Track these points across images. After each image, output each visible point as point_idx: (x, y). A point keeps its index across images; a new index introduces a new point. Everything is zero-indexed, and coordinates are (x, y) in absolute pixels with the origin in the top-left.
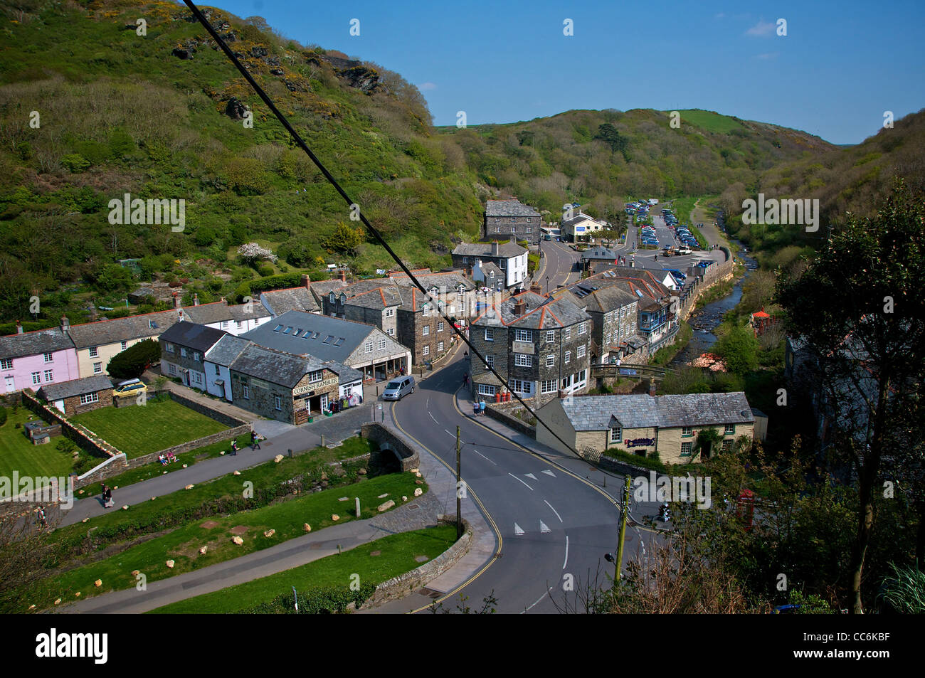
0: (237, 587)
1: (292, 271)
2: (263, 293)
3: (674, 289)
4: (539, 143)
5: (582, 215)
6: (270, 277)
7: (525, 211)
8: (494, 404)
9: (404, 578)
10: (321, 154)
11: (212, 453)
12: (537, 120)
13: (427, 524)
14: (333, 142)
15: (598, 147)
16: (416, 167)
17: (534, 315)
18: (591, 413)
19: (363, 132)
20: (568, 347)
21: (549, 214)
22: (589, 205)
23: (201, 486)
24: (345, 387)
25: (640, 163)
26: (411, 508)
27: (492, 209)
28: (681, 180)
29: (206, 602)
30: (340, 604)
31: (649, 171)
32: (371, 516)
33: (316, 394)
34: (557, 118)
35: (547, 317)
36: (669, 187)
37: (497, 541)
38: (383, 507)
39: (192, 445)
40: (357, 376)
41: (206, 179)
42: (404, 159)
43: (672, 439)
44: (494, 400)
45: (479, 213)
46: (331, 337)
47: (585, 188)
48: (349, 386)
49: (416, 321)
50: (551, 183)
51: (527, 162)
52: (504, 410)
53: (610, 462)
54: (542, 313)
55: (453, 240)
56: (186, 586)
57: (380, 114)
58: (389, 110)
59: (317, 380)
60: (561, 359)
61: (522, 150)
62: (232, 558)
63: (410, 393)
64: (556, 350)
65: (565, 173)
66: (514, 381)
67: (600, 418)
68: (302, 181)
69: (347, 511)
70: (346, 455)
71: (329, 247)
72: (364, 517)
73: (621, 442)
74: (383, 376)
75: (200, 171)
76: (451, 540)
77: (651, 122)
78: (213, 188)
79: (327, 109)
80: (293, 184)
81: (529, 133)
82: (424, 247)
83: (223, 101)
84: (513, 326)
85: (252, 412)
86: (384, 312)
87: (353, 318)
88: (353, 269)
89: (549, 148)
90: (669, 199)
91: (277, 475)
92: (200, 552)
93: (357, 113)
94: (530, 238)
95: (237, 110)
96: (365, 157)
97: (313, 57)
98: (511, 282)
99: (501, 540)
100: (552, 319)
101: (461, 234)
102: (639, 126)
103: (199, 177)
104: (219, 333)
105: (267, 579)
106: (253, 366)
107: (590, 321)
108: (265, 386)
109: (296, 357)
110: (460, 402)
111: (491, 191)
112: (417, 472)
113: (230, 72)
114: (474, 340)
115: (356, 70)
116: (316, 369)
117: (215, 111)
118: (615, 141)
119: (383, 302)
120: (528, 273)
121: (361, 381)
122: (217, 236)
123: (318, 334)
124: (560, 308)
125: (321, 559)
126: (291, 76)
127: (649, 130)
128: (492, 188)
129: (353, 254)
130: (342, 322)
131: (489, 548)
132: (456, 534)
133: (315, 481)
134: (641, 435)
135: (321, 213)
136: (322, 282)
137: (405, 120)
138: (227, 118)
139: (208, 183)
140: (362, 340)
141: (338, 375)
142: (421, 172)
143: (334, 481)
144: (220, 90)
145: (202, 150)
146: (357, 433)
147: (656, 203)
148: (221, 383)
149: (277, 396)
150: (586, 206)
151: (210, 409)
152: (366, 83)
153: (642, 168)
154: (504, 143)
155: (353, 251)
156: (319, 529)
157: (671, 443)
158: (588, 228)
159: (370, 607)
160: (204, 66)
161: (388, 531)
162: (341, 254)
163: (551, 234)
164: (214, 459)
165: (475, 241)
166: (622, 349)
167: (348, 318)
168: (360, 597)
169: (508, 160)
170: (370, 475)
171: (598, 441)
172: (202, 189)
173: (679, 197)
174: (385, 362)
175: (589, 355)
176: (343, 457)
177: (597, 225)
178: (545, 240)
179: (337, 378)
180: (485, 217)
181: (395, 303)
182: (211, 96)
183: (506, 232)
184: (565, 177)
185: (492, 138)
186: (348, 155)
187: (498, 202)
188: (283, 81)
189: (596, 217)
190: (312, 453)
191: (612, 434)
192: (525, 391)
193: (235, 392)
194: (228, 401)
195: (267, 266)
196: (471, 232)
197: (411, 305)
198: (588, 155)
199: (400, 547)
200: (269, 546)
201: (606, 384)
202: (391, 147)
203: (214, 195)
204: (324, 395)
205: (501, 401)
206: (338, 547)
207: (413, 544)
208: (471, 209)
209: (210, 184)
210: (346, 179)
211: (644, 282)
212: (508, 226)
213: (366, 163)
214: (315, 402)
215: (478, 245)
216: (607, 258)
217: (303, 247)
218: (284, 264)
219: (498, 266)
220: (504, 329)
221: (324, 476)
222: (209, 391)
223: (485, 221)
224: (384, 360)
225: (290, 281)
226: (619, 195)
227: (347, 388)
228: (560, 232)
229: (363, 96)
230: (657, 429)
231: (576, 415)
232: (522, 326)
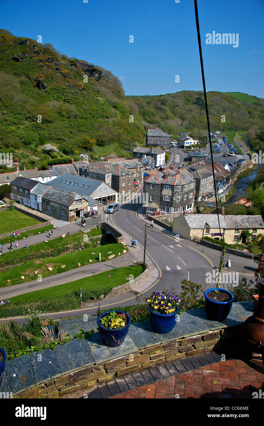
0: (52, 288)
1: (65, 157)
2: (54, 166)
3: (229, 170)
4: (169, 104)
5: (188, 137)
6: (56, 159)
7: (165, 134)
8: (154, 216)
9: (123, 286)
10: (77, 106)
11: (36, 233)
12: (168, 94)
13: (129, 265)
14: (82, 101)
15: (195, 108)
16: (118, 113)
17: (172, 179)
18: (197, 221)
19: (95, 97)
20: (186, 193)
21: (173, 136)
22: (191, 133)
23: (31, 246)
24: (90, 207)
25: (213, 115)
26: (122, 258)
27: (150, 133)
28: (230, 123)
29: (40, 293)
30: (98, 295)
31: (216, 119)
32: (105, 261)
33: (79, 209)
34: (177, 94)
35: (178, 180)
36: (225, 126)
37: (159, 273)
38: (110, 257)
39: (27, 229)
40: (95, 203)
41: (28, 115)
42: (113, 110)
43: (231, 234)
44: (154, 214)
45: (144, 135)
46: (84, 185)
47: (188, 125)
48: (92, 206)
49: (120, 180)
50: (175, 122)
51: (164, 113)
52: (158, 219)
53: (205, 242)
54: (175, 178)
55: (133, 146)
56: (30, 287)
57: (103, 89)
58: (106, 88)
59: (79, 203)
60: (183, 198)
61: (162, 108)
62: (48, 276)
63: (117, 210)
64: (181, 194)
65: (180, 119)
66: (162, 207)
67: (201, 224)
68: (69, 118)
69: (95, 258)
70: (91, 235)
71: (81, 147)
72: (103, 261)
73: (209, 234)
74: (106, 203)
75: (25, 112)
76: (140, 271)
77: (218, 97)
78: (31, 119)
79: (80, 86)
80: (65, 119)
81: (165, 100)
82: (121, 148)
83: (35, 81)
84: (163, 183)
85: (51, 216)
86: (106, 176)
87: (92, 177)
88: (91, 157)
89: (173, 107)
90: (224, 132)
91: (63, 243)
92: (35, 273)
93: (93, 88)
94: (166, 146)
95: (41, 85)
96: (97, 108)
97: (73, 63)
98: (158, 165)
99: (161, 272)
100: (180, 181)
101: (137, 143)
102: (213, 99)
103: (25, 115)
104: (36, 183)
105: (64, 285)
106: (52, 196)
107: (195, 182)
108: (57, 205)
109: (70, 193)
110: (139, 215)
111: (149, 125)
112: (124, 243)
113: (38, 68)
114: (146, 189)
115: (92, 69)
116: (79, 199)
117: (31, 86)
118: (202, 105)
119: (106, 171)
120: (165, 161)
121: (97, 204)
122: (33, 140)
123: (78, 184)
124: (183, 177)
125: (86, 278)
126: (65, 71)
127: (217, 101)
128: (149, 124)
129: (91, 150)
130: (88, 179)
131: (156, 275)
132: (142, 269)
133: (79, 246)
134: (218, 231)
135: (77, 132)
136: (79, 162)
137: (113, 92)
138: (36, 89)
139: (29, 117)
140: (97, 187)
141: (88, 201)
142: (120, 116)
143: (86, 245)
144: (34, 76)
145: (26, 102)
146: (96, 226)
147: (219, 133)
148: (37, 204)
149: (62, 210)
150: (189, 133)
151: (33, 214)
152: (97, 75)
153: (214, 117)
154: (154, 104)
155: (91, 149)
156: (84, 265)
157: (230, 236)
158: (191, 143)
159: (109, 297)
160: (26, 66)
161: (113, 267)
162: (86, 150)
163: (174, 145)
164: (36, 235)
165: (143, 147)
166: (207, 195)
167: (90, 177)
168: (106, 293)
169: (156, 112)
170: (102, 244)
171: (199, 233)
172: (26, 120)
173: (229, 131)
174: (106, 197)
175: (194, 197)
176: (91, 236)
177: (194, 142)
178: (172, 147)
179: (87, 203)
180: (147, 137)
181: (111, 172)
182: (29, 79)
183: (155, 143)
184: (180, 120)
185: (149, 102)
186: (89, 107)
187: (152, 130)
188: (61, 73)
189: (194, 138)
190: (78, 234)
191: (205, 230)
192: (167, 211)
193: (43, 207)
194: (40, 212)
195: (55, 154)
196: (141, 142)
197: (118, 173)
198: (190, 111)
199: (119, 274)
200: (63, 272)
201: (200, 210)
202: (107, 104)
203: (32, 123)
204: (82, 210)
205: (157, 215)
206: (93, 273)
207: (124, 273)
208: (141, 132)
209: (30, 118)
210: (88, 117)
211: (217, 167)
212: (157, 140)
213: (97, 111)
214: (78, 213)
215: (144, 148)
216: (199, 156)
217: (70, 147)
218: (61, 153)
219: (153, 158)
220: (159, 184)
221: (83, 244)
222: (32, 207)
223: (147, 138)
224: (106, 196)
225: (64, 161)
226: (203, 129)
227: (91, 207)
228: (178, 144)
229: (95, 81)
230: (224, 229)
231: (191, 222)
232: (167, 184)
